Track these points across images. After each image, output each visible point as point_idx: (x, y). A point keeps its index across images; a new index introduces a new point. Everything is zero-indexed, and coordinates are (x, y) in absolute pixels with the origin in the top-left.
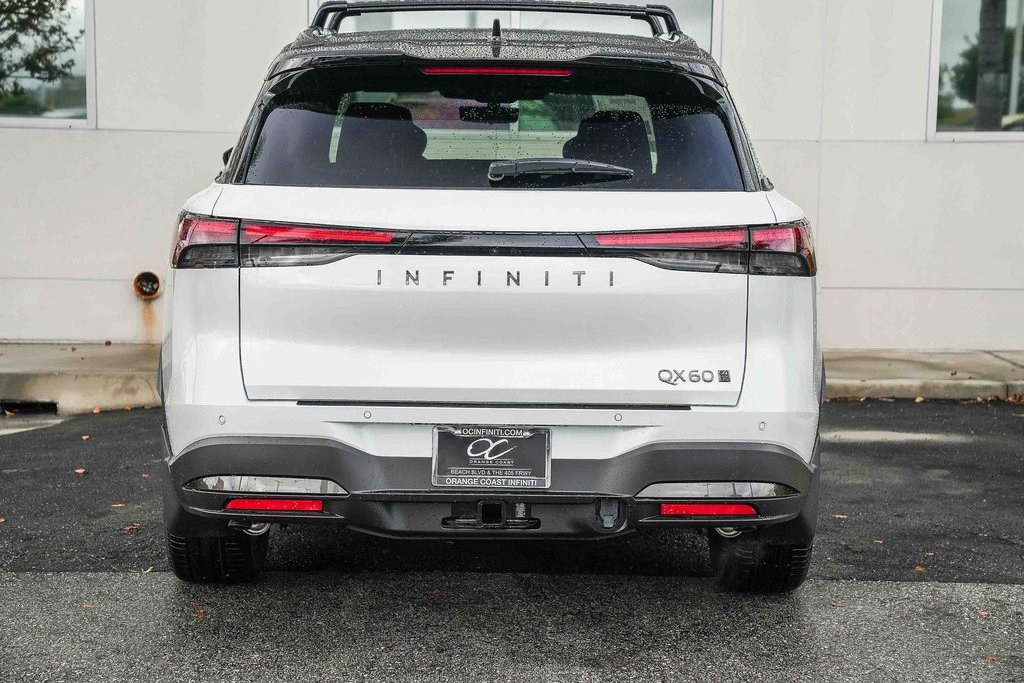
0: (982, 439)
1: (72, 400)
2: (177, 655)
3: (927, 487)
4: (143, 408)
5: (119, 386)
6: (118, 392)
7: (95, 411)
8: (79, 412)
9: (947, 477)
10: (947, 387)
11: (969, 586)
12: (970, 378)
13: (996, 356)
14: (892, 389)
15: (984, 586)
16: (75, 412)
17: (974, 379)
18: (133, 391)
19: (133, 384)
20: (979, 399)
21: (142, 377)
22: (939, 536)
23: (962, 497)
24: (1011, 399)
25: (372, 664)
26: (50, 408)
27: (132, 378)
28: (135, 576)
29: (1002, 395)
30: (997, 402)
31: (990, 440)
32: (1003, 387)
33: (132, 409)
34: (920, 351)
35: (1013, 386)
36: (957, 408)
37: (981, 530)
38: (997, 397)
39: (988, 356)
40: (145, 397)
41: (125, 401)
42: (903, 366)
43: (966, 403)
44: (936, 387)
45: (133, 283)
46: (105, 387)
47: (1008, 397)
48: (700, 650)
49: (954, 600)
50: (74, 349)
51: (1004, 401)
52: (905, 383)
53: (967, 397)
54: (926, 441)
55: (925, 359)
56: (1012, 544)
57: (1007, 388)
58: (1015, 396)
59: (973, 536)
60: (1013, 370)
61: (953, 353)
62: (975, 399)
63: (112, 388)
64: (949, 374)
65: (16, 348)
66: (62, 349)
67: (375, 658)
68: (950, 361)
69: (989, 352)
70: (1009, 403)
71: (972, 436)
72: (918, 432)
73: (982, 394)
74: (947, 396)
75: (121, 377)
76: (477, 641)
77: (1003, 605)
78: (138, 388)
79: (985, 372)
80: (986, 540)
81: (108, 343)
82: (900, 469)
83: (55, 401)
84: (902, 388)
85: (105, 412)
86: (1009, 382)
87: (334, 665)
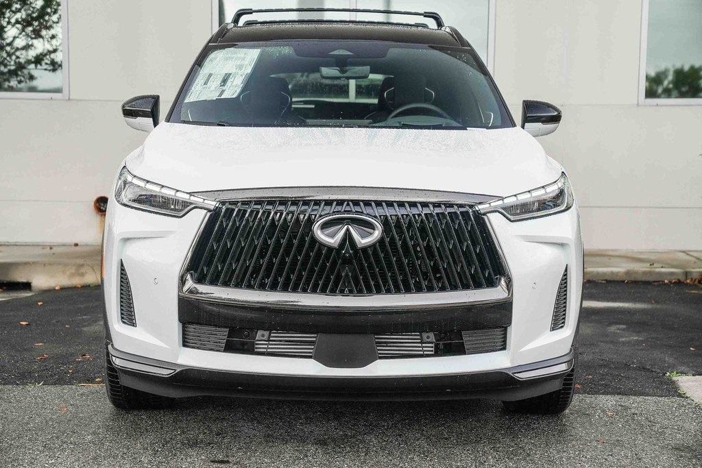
0: (659, 306)
1: (41, 281)
2: (35, 436)
3: (607, 336)
4: (89, 286)
5: (73, 271)
6: (72, 275)
7: (57, 288)
8: (46, 289)
9: (624, 330)
10: (644, 273)
11: (608, 397)
12: (662, 267)
13: (688, 254)
14: (605, 274)
15: (617, 397)
16: (44, 289)
17: (664, 267)
18: (82, 275)
19: (83, 270)
20: (666, 281)
21: (89, 265)
22: (601, 366)
23: (629, 342)
24: (688, 281)
25: (167, 442)
26: (27, 286)
27: (82, 265)
28: (30, 387)
29: (682, 278)
30: (679, 283)
31: (665, 307)
32: (683, 273)
33: (82, 287)
34: (636, 251)
35: (691, 273)
36: (650, 287)
37: (633, 363)
38: (678, 280)
39: (683, 254)
40: (90, 278)
41: (77, 281)
42: (619, 260)
43: (656, 283)
44: (636, 273)
45: (93, 204)
46: (64, 272)
47: (687, 279)
48: (401, 435)
49: (594, 406)
50: (51, 248)
51: (683, 283)
52: (615, 270)
53: (658, 279)
54: (618, 308)
55: (636, 256)
56: (652, 371)
57: (686, 274)
58: (692, 279)
59: (627, 366)
60: (695, 262)
61: (658, 252)
62: (663, 281)
63: (68, 273)
64: (648, 265)
65: (15, 247)
66: (43, 248)
67: (171, 439)
68: (653, 257)
69: (684, 252)
70: (687, 284)
71: (652, 303)
72: (616, 302)
73: (669, 278)
74: (643, 279)
75: (74, 265)
76: (246, 428)
77: (626, 408)
78: (86, 272)
79: (675, 263)
80: (635, 369)
81: (76, 245)
82: (593, 324)
83: (30, 281)
84: (612, 273)
85: (62, 289)
86: (688, 270)
87: (141, 443)
